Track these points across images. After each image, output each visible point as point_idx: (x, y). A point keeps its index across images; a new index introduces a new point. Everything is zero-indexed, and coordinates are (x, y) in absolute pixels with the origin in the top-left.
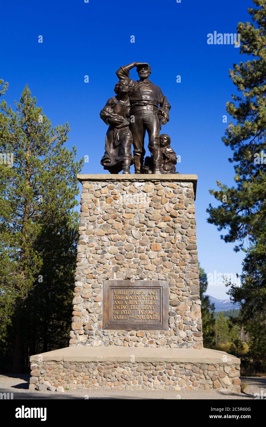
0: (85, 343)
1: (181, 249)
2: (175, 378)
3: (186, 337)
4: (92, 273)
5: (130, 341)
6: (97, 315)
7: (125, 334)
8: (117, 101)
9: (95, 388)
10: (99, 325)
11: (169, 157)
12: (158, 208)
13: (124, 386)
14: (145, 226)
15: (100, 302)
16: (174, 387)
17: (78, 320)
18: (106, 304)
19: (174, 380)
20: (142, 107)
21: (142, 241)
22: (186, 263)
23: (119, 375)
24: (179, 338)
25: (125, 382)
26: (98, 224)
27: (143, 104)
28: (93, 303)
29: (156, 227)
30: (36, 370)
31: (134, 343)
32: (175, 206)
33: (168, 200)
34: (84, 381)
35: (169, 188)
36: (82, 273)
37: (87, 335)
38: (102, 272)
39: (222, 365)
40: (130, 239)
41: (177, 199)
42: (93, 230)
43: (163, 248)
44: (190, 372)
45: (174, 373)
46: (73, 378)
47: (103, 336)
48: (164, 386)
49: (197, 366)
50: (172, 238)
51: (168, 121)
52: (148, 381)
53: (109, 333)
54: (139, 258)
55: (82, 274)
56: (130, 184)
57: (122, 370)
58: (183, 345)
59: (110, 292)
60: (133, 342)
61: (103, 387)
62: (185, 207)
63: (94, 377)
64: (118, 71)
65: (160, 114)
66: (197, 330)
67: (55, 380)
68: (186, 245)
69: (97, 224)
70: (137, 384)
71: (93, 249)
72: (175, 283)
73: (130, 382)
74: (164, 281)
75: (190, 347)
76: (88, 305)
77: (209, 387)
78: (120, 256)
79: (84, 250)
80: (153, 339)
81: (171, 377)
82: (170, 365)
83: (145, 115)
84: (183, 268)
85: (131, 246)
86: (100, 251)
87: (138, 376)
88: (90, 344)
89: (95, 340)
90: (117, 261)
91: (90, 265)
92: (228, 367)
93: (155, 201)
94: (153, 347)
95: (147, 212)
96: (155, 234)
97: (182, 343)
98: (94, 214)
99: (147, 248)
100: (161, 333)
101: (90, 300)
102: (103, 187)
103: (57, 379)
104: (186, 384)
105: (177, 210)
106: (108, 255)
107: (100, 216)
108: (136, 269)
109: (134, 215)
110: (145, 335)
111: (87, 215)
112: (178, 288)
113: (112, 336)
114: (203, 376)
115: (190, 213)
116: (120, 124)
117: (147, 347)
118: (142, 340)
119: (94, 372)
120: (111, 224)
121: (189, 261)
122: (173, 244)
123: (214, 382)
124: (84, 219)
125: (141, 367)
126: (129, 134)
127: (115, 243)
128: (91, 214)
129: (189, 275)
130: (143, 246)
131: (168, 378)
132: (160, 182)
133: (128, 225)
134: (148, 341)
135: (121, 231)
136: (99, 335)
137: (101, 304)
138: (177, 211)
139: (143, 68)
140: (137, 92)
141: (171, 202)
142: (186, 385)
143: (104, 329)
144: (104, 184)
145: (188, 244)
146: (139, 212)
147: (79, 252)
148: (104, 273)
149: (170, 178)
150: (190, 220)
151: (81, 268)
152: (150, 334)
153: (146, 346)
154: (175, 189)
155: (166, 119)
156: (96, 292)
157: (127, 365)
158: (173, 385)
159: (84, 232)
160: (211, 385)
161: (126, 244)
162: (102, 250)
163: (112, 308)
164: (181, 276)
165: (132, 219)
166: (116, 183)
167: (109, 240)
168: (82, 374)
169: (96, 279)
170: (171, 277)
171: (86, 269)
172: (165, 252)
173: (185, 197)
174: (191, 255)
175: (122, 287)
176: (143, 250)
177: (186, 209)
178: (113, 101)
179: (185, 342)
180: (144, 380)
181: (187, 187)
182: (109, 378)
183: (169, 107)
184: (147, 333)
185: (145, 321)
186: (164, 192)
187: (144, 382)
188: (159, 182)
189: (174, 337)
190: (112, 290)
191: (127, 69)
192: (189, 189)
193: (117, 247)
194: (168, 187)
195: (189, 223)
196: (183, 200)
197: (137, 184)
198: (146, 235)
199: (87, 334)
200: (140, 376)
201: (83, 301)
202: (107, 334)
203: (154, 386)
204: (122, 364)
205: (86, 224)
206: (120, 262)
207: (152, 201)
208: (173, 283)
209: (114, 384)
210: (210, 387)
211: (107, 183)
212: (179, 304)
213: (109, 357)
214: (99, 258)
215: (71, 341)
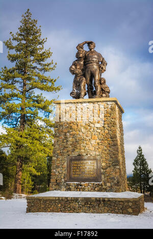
1: (108, 138)
3: (110, 186)
4: (61, 153)
6: (63, 175)
7: (78, 185)
10: (65, 180)
11: (105, 90)
15: (65, 168)
17: (54, 177)
18: (68, 168)
20: (90, 64)
23: (72, 207)
28: (62, 168)
29: (94, 127)
34: (54, 210)
39: (128, 202)
40: (81, 134)
45: (101, 206)
51: (105, 71)
54: (85, 144)
55: (56, 153)
57: (73, 204)
59: (70, 162)
63: (59, 208)
64: (77, 47)
65: (100, 67)
66: (117, 183)
68: (111, 136)
69: (64, 126)
71: (61, 140)
74: (99, 156)
76: (59, 169)
78: (76, 143)
83: (91, 68)
84: (109, 149)
89: (62, 188)
90: (74, 146)
91: (60, 148)
92: (131, 203)
96: (94, 131)
97: (108, 189)
99: (90, 138)
105: (106, 117)
106: (69, 143)
108: (84, 150)
113: (71, 186)
114: (117, 208)
115: (113, 119)
116: (80, 74)
118: (87, 188)
119: (59, 205)
122: (103, 135)
123: (123, 211)
126: (84, 79)
127: (73, 136)
129: (112, 152)
130: (87, 137)
131: (98, 208)
133: (80, 126)
134: (90, 188)
135: (76, 129)
136: (64, 185)
139: (91, 44)
140: (87, 56)
143: (67, 182)
148: (67, 152)
149: (101, 100)
150: (113, 122)
152: (91, 185)
156: (63, 162)
159: (57, 131)
161: (79, 137)
162: (66, 140)
163: (72, 171)
164: (108, 153)
167: (70, 135)
168: (52, 206)
169: (63, 156)
170: (103, 154)
171: (58, 150)
172: (99, 140)
174: (113, 141)
175: (77, 160)
177: (110, 117)
178: (75, 62)
180: (85, 210)
181: (111, 105)
182: (66, 208)
183: (106, 63)
185: (89, 178)
188: (96, 102)
189: (104, 186)
191: (81, 45)
193: (74, 139)
196: (109, 112)
198: (89, 131)
208: (104, 157)
212: (107, 168)
214: (65, 145)
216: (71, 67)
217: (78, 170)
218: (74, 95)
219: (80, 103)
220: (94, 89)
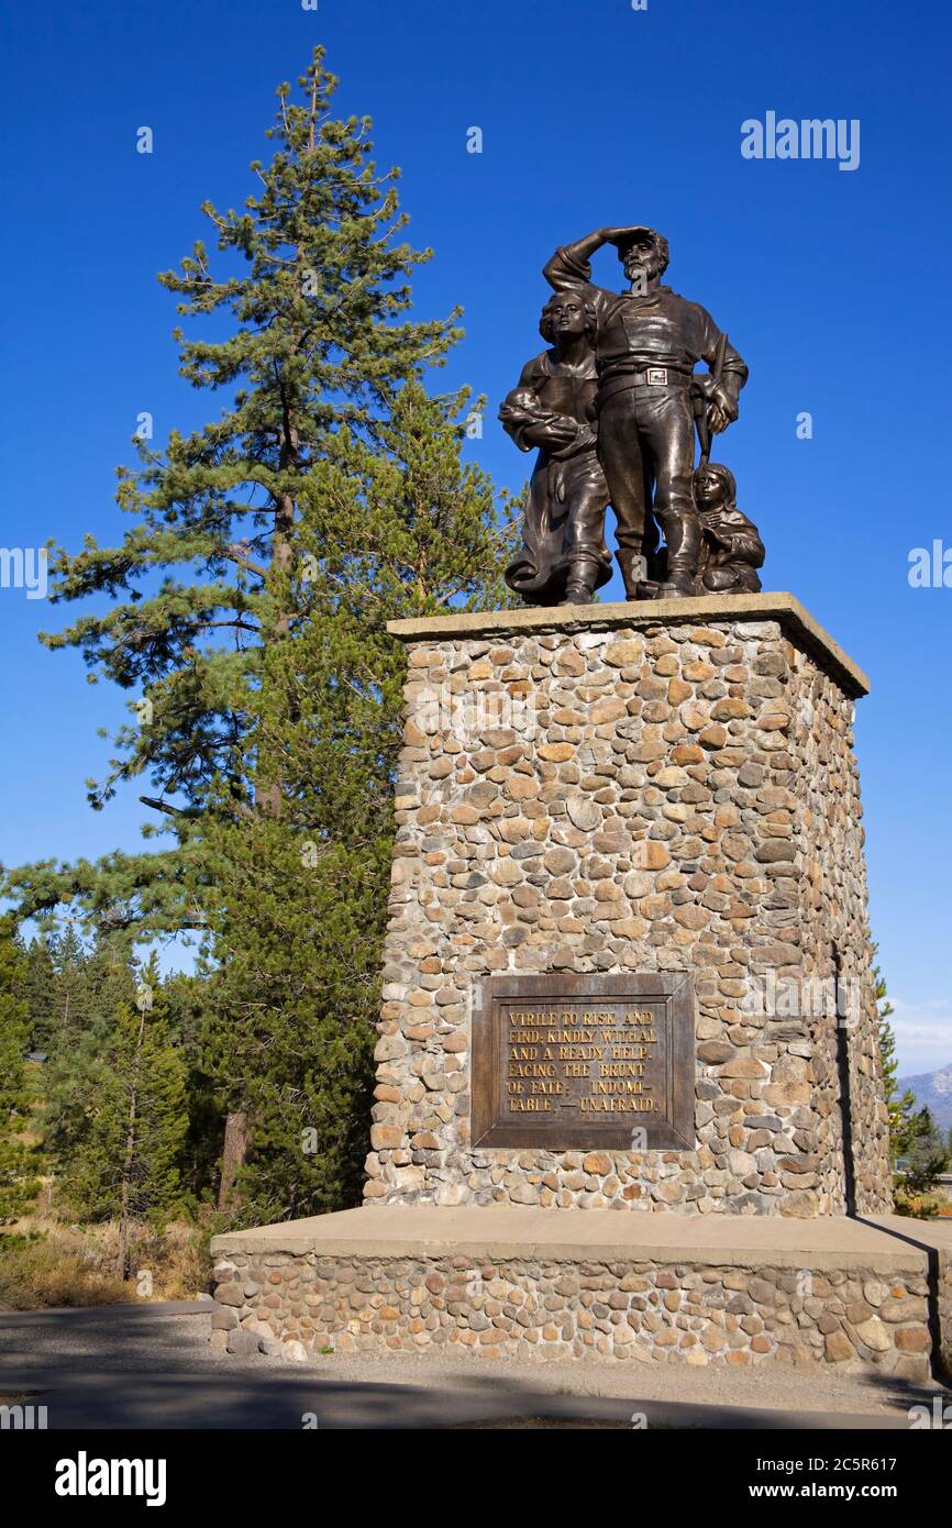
0: (414, 1195)
1: (736, 859)
2: (689, 1320)
3: (754, 1175)
4: (436, 954)
5: (561, 1189)
6: (452, 1099)
7: (545, 1164)
8: (551, 365)
9: (418, 1347)
10: (460, 1134)
11: (728, 542)
12: (657, 719)
13: (513, 1345)
14: (613, 784)
15: (462, 1051)
16: (685, 1352)
17: (390, 1114)
18: (481, 1058)
19: (684, 1325)
20: (630, 377)
21: (602, 836)
22: (755, 909)
23: (496, 1304)
24: (730, 1177)
25: (519, 1331)
26: (459, 786)
27: (632, 367)
28: (442, 1057)
29: (652, 784)
30: (233, 1283)
31: (575, 1196)
32: (716, 709)
33: (694, 689)
34: (383, 1324)
35: (695, 647)
36: (404, 953)
37: (423, 1167)
38: (469, 950)
39: (857, 1276)
40: (564, 829)
41: (722, 681)
42: (442, 806)
43: (674, 858)
44: (743, 1300)
45: (683, 1303)
46: (348, 1314)
47: (473, 1170)
48: (651, 1347)
49: (764, 1279)
50: (704, 822)
51: (731, 421)
52: (596, 1328)
53: (490, 1160)
54: (592, 898)
55: (405, 958)
56: (563, 642)
57: (508, 1288)
58: (743, 1201)
59: (496, 1018)
60: (573, 1193)
61: (443, 1345)
62: (750, 710)
63: (415, 1311)
64: (548, 266)
65: (697, 396)
66: (795, 1150)
67: (290, 1319)
68: (755, 843)
69: (454, 785)
70: (556, 1338)
71: (440, 872)
72: (715, 983)
73: (532, 1330)
74: (679, 976)
75: (768, 1209)
76: (425, 1062)
77: (808, 1357)
78: (527, 892)
79: (412, 877)
80: (639, 1182)
81: (674, 1318)
82: (669, 1271)
83: (639, 403)
84: (744, 927)
85: (564, 854)
86: (462, 878)
87: (560, 1312)
88: (429, 1199)
89: (445, 1185)
90: (518, 911)
91: (432, 925)
92: (877, 1284)
93: (647, 697)
94: (641, 1210)
95: (619, 735)
96: (645, 810)
97: (740, 1196)
98: (444, 752)
99: (620, 859)
100: (668, 1158)
101: (430, 1045)
102: (474, 658)
103: (297, 1315)
104: (727, 1345)
105: (725, 722)
106: (489, 891)
107: (465, 757)
108: (584, 935)
109: (578, 747)
110: (614, 1167)
111: (422, 757)
112: (726, 1000)
113: (503, 1171)
114: (786, 1316)
115: (768, 731)
116: (567, 445)
117: (619, 1209)
118: (601, 1186)
119: (414, 1292)
120: (500, 783)
121: (765, 900)
122: (710, 842)
123: (829, 1336)
124: (411, 770)
125: (569, 1280)
126: (593, 476)
127: (511, 847)
128: (436, 753)
129: (763, 952)
130: (606, 853)
131: (664, 1320)
132: (662, 629)
133: (556, 781)
134: (621, 1187)
135: (532, 804)
136: (459, 1167)
137: (467, 1061)
138: (725, 726)
139: (635, 247)
140: (613, 328)
141: (702, 695)
142: (727, 1348)
143: (478, 1146)
144: (477, 646)
145: (762, 842)
146: (593, 738)
147: (396, 884)
148: (476, 951)
149: (695, 611)
150: (769, 755)
151: (402, 936)
152: (629, 1164)
153: (617, 1206)
154: (719, 648)
155: (726, 411)
156: (449, 1017)
157: (524, 1271)
158: (682, 1347)
159: (412, 816)
160: (819, 1347)
161: (549, 850)
162: (468, 875)
163: (504, 1074)
164: (738, 955)
165: (570, 762)
166: (517, 642)
167: (495, 838)
168: (374, 1299)
169: (451, 974)
170: (703, 961)
171: (417, 939)
172: (682, 871)
173: (752, 675)
174: (774, 881)
175: (536, 1001)
176: (606, 867)
177: (753, 718)
178: (537, 369)
179: (751, 1191)
180: (580, 1327)
181: (761, 639)
182: (463, 1316)
183: (742, 371)
184: (618, 1162)
185: (613, 1118)
186: (679, 661)
187: (582, 1332)
188: (659, 626)
189: (712, 1175)
190: (504, 1013)
191: (576, 253)
192: (766, 644)
193: (519, 863)
194: (692, 642)
195: (767, 767)
196: (746, 686)
197: (587, 640)
198: (616, 815)
199: (421, 1164)
200: (566, 1310)
201: (407, 1051)
202: (484, 1163)
203: (615, 1348)
204: (507, 1266)
205: (418, 785)
206: (527, 912)
207: (636, 694)
208: (709, 981)
209: (482, 1336)
210: (813, 1355)
211: (486, 643)
212: (731, 1056)
213: (464, 1243)
214: (462, 903)
215: (368, 1188)
216: (510, 400)
217: (544, 1070)
218: (528, 584)
219: (560, 629)
220: (662, 544)
